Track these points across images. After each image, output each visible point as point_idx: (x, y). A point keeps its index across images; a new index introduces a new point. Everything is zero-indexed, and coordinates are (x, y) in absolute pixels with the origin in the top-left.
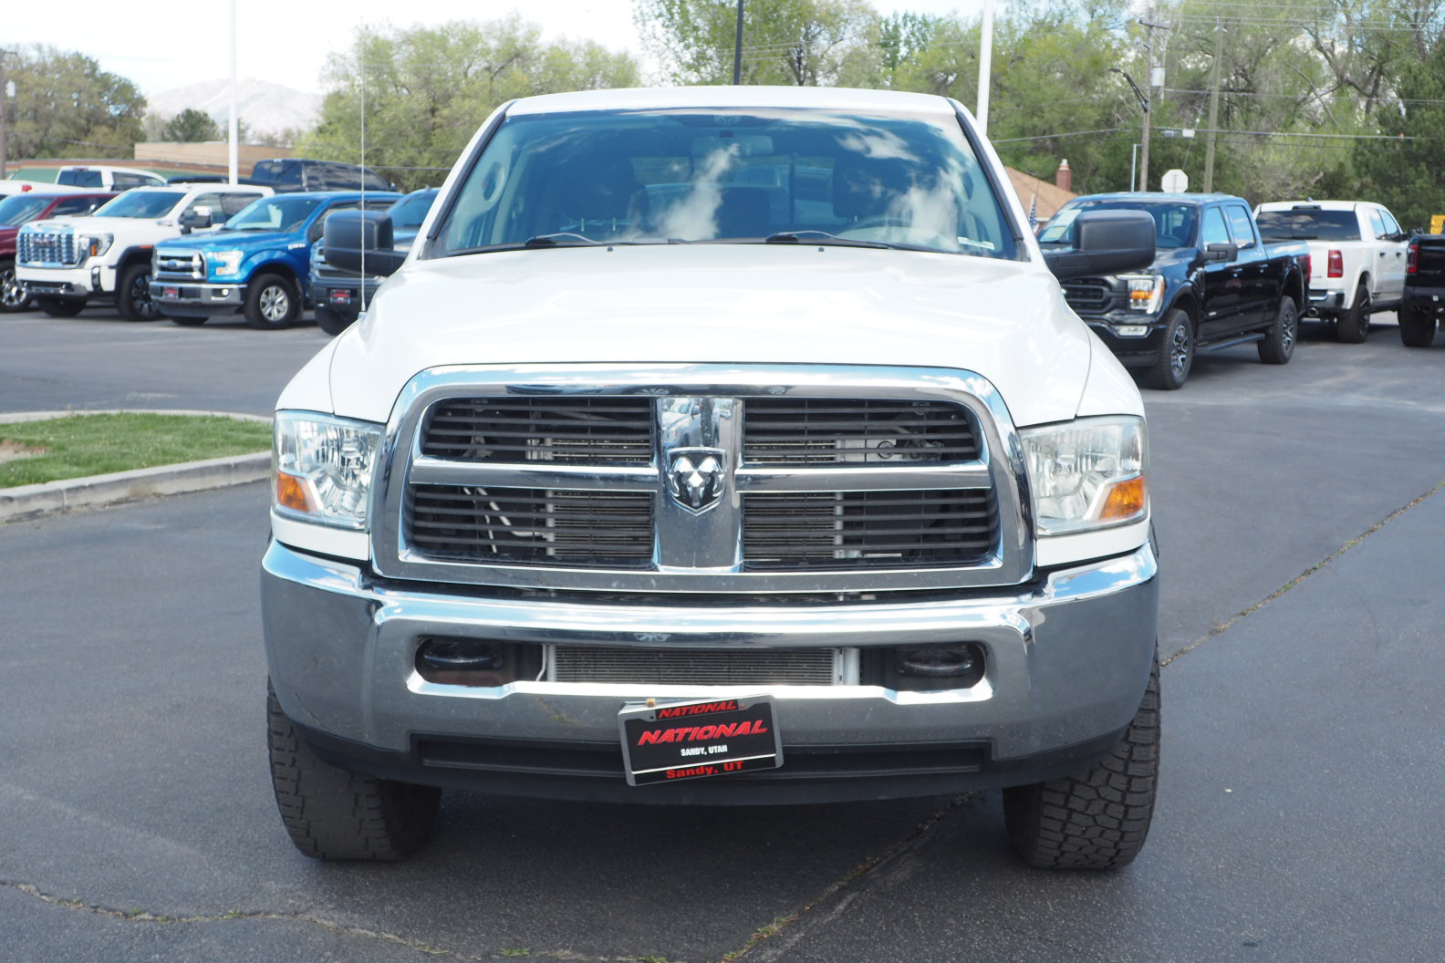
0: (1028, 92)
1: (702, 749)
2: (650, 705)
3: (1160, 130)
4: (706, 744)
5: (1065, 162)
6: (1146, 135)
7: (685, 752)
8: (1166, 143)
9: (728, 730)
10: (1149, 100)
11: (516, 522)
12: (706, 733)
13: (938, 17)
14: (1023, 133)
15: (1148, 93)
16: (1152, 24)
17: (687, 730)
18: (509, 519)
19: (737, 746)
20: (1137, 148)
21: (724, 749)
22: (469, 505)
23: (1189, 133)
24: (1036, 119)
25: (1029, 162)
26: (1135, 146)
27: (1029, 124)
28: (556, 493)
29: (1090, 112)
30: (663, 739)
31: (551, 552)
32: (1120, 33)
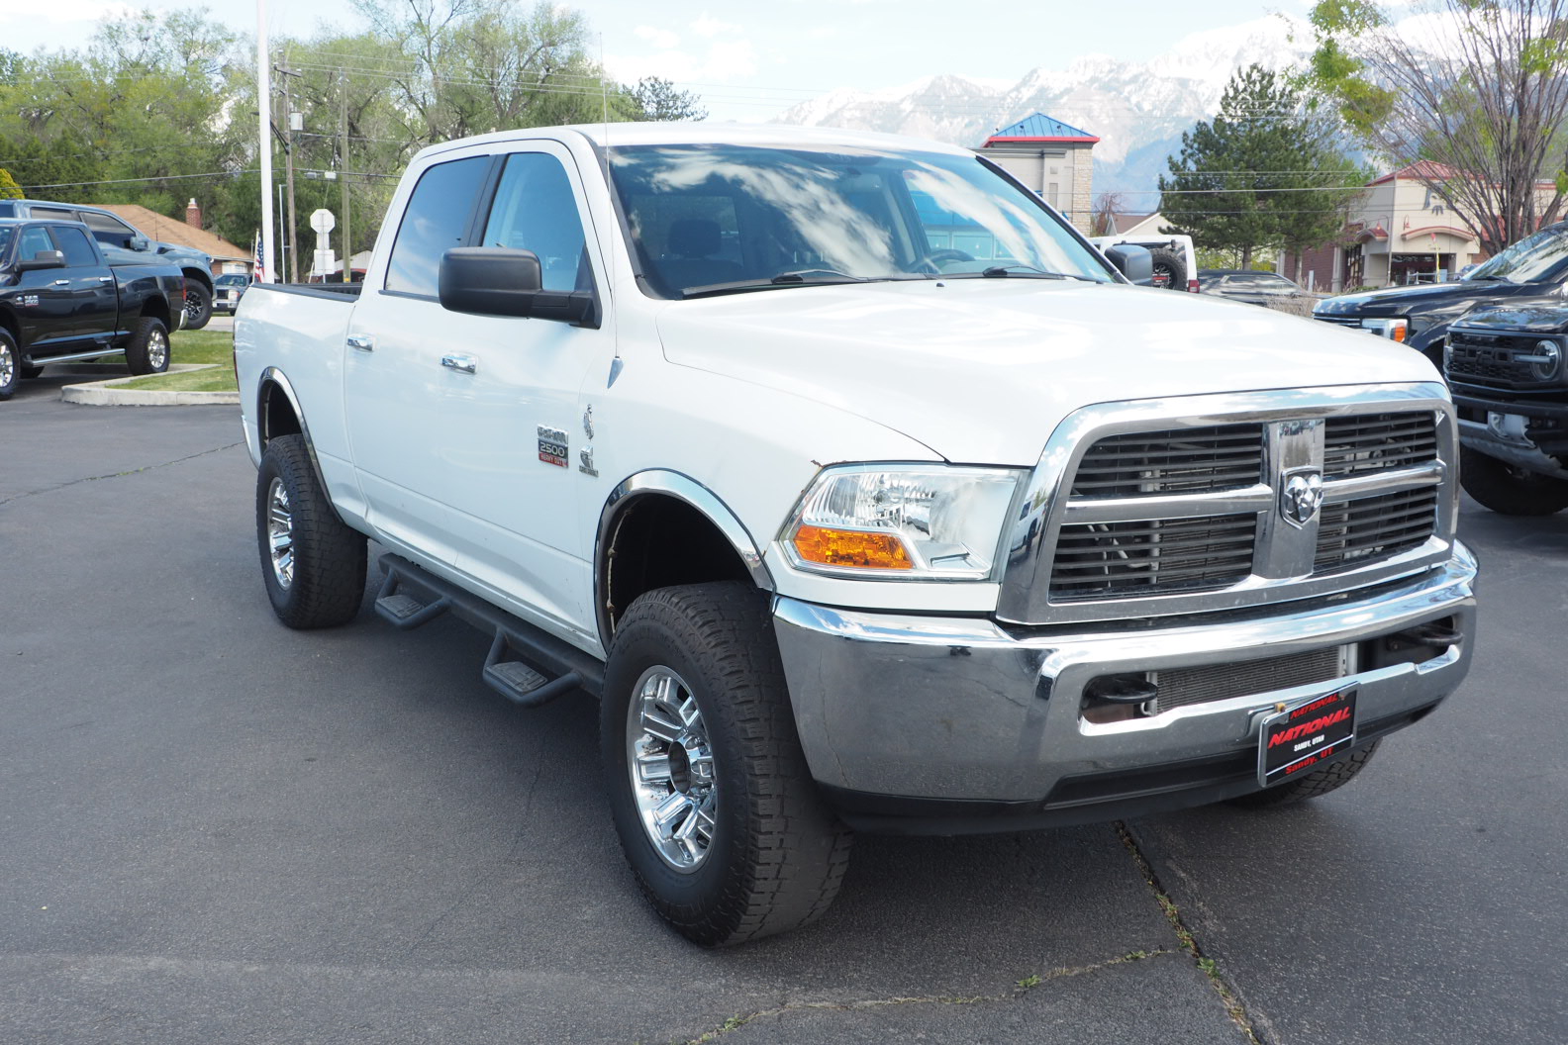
0: (138, 131)
1: (1309, 742)
2: (1282, 710)
3: (302, 172)
4: (1310, 737)
5: (193, 201)
6: (290, 176)
7: (1297, 748)
8: (310, 184)
9: (1327, 721)
10: (289, 142)
11: (1132, 555)
12: (1314, 726)
13: (13, 52)
14: (136, 172)
15: (288, 136)
16: (285, 71)
17: (1302, 727)
18: (1126, 552)
19: (1331, 733)
20: (283, 188)
21: (1321, 739)
22: (1092, 543)
23: (330, 175)
24: (149, 159)
25: (147, 199)
26: (280, 186)
27: (141, 162)
28: (1161, 522)
29: (203, 153)
30: (1285, 739)
31: (1154, 581)
32: (218, 78)
